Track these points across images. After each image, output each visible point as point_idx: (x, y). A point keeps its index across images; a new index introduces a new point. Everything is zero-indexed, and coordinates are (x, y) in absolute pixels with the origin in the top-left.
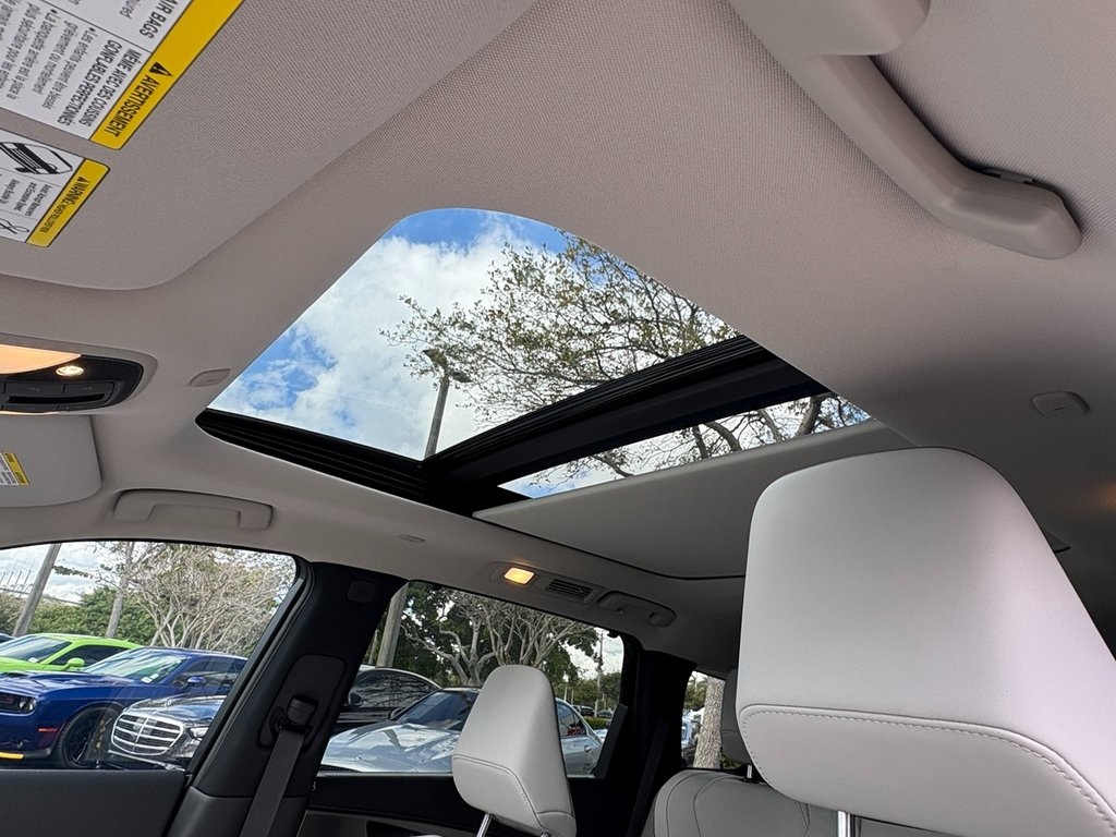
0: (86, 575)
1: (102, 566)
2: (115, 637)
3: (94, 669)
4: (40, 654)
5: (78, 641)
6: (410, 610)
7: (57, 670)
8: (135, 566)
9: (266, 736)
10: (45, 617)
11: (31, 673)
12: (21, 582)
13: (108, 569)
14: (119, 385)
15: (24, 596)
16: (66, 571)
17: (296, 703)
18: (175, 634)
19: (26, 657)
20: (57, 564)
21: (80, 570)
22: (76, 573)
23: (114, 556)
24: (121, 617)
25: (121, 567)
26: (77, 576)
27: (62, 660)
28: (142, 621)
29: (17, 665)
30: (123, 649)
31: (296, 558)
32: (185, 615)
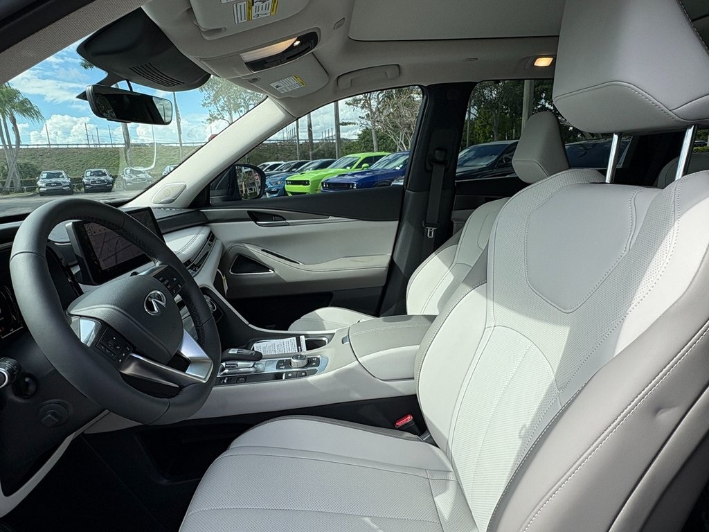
0: (355, 124)
1: (360, 117)
2: (379, 151)
3: (374, 167)
4: (351, 165)
5: (362, 156)
6: (543, 101)
7: (359, 170)
8: (375, 113)
9: (428, 167)
10: (346, 149)
11: (350, 173)
12: (330, 135)
13: (363, 118)
14: (312, 41)
15: (335, 141)
16: (346, 124)
17: (437, 151)
18: (406, 145)
19: (345, 167)
20: (341, 122)
21: (352, 122)
22: (350, 123)
23: (363, 111)
24: (378, 142)
25: (368, 115)
26: (351, 126)
27: (360, 166)
28: (389, 142)
29: (343, 171)
30: (383, 156)
31: (420, 86)
32: (406, 133)
